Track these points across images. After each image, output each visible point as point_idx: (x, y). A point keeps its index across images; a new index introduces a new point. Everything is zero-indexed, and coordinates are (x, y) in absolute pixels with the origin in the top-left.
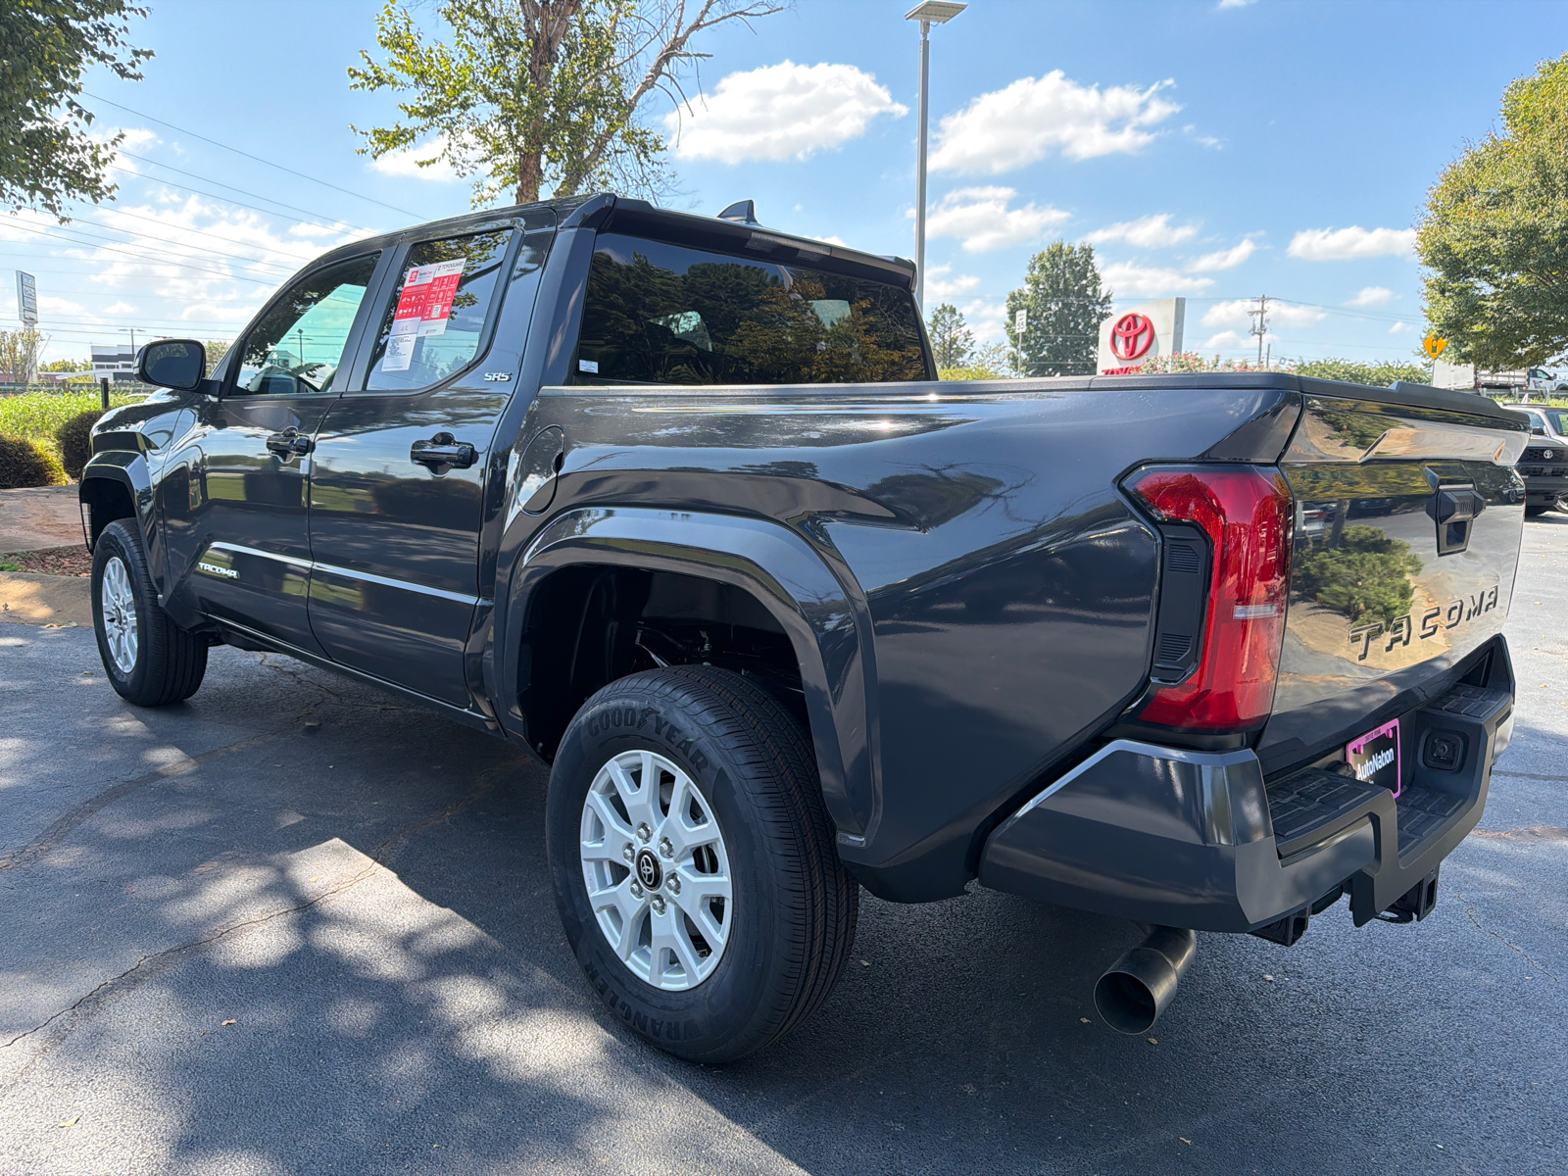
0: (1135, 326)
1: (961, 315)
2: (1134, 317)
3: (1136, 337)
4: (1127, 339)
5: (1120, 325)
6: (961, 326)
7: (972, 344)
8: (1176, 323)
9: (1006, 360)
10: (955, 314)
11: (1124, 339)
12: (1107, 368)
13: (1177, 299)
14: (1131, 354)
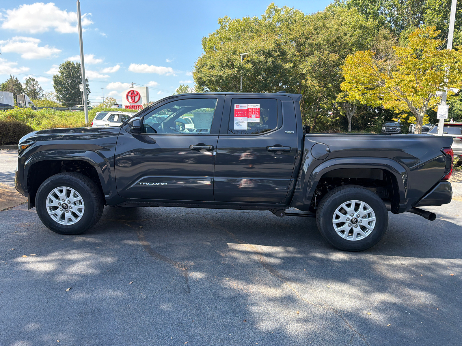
0: (134, 94)
1: (37, 81)
2: (133, 91)
3: (135, 97)
4: (132, 97)
5: (129, 93)
6: (37, 85)
7: (42, 91)
8: (147, 94)
9: (55, 97)
10: (34, 81)
11: (131, 97)
12: (126, 105)
13: (146, 87)
14: (134, 102)
